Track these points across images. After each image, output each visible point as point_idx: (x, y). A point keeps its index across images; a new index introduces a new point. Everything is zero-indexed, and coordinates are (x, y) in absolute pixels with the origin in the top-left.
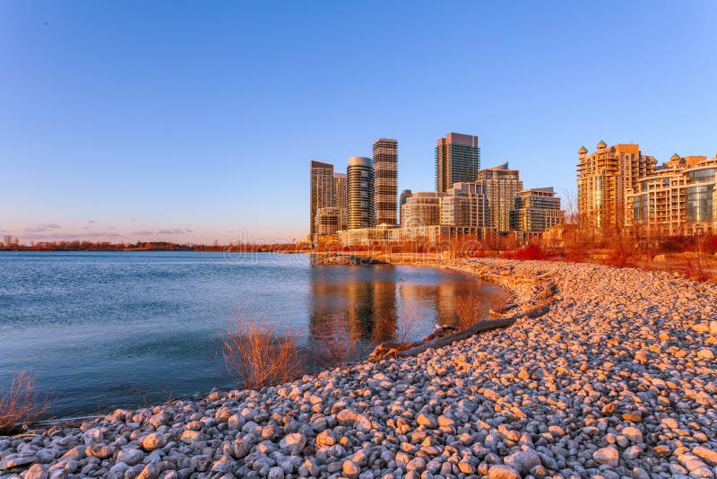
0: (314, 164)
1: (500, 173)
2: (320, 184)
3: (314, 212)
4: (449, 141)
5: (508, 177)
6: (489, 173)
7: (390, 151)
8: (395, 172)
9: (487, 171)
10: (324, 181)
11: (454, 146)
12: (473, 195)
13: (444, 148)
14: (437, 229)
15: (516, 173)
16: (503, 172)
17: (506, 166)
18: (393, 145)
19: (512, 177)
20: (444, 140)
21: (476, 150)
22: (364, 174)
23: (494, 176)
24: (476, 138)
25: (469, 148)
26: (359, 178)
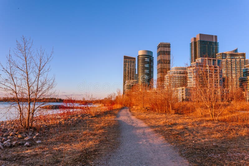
0: (125, 58)
1: (231, 55)
2: (128, 68)
3: (124, 83)
4: (198, 39)
5: (238, 57)
6: (224, 55)
7: (166, 49)
8: (169, 61)
9: (222, 54)
10: (131, 66)
11: (201, 42)
12: (210, 67)
13: (195, 43)
14: (183, 89)
15: (243, 55)
16: (234, 55)
17: (236, 51)
18: (168, 46)
19: (241, 57)
20: (195, 39)
21: (216, 44)
22: (147, 60)
23: (228, 57)
24: (216, 37)
25: (211, 43)
26: (144, 62)
